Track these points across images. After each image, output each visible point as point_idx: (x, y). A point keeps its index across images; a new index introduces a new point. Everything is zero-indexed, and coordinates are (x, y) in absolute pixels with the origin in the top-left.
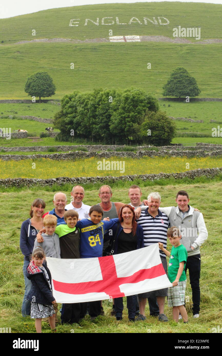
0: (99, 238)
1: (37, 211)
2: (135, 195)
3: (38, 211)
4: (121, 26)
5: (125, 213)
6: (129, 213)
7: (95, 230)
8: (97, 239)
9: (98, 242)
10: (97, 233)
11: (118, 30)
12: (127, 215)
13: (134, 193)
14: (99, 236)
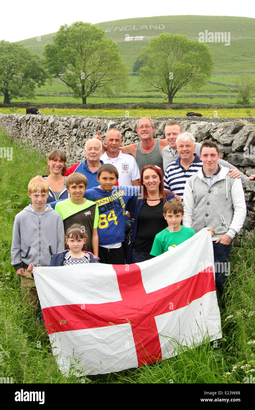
0: (114, 215)
1: (53, 166)
2: (172, 134)
3: (55, 166)
4: (135, 31)
5: (147, 177)
6: (154, 177)
7: (107, 204)
8: (112, 217)
9: (113, 221)
10: (110, 210)
11: (132, 33)
12: (151, 180)
13: (171, 133)
14: (115, 213)
